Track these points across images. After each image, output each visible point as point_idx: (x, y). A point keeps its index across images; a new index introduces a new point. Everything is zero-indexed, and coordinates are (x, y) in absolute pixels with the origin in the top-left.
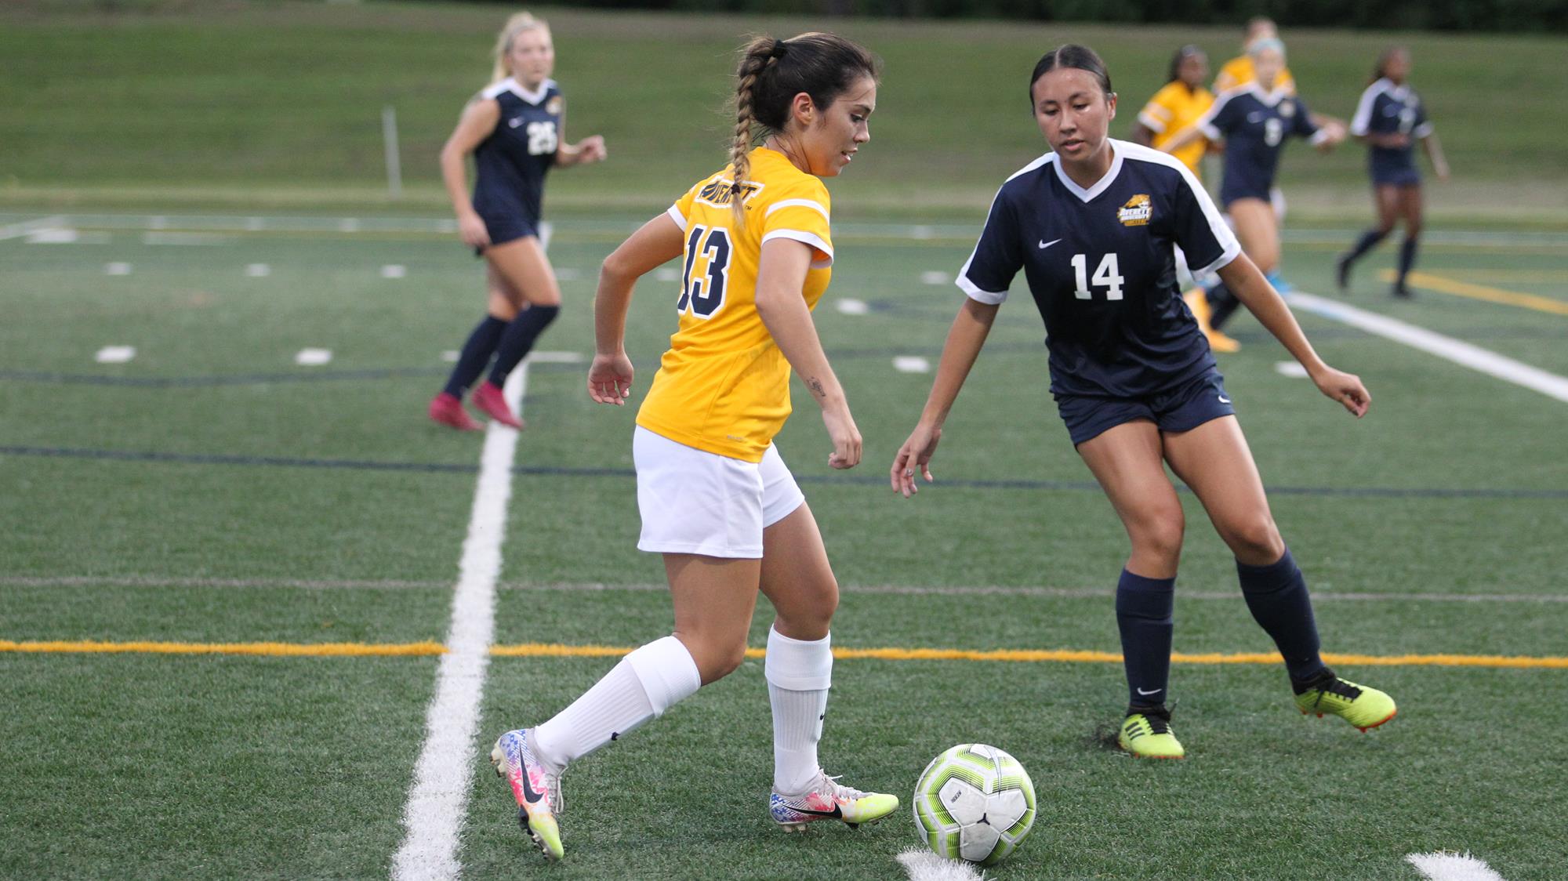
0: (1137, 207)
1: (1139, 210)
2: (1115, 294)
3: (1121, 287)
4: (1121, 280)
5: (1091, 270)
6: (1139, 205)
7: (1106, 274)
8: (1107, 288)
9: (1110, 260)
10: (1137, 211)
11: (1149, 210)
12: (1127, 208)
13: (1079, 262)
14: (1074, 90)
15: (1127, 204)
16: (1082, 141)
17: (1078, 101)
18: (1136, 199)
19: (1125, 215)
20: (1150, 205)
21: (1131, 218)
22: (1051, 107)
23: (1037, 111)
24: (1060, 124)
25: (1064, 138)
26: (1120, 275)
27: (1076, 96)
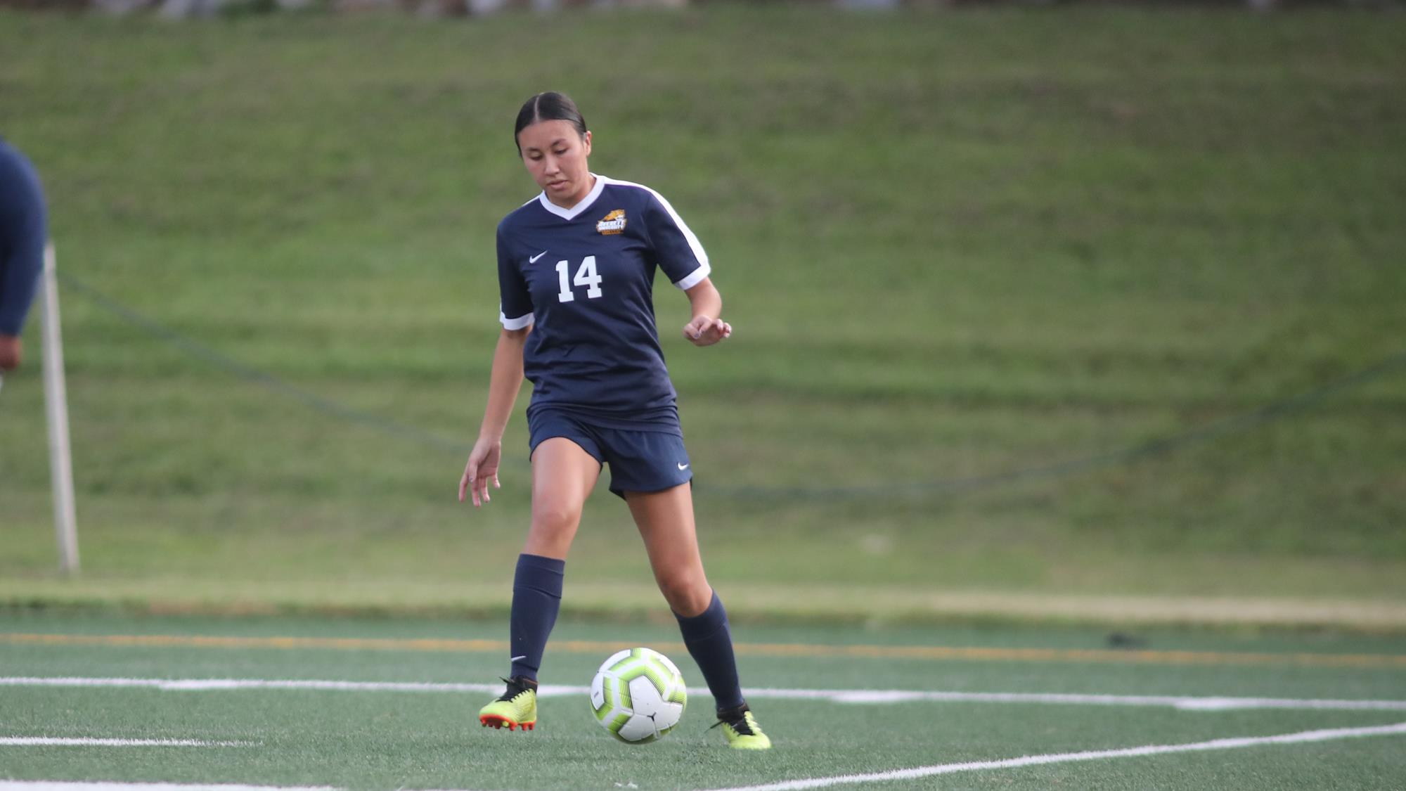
0: (614, 220)
1: (615, 222)
2: (595, 293)
3: (600, 285)
4: (599, 279)
5: (572, 272)
6: (616, 218)
7: (586, 274)
8: (588, 287)
9: (589, 263)
10: (614, 222)
11: (623, 221)
12: (605, 221)
13: (562, 267)
14: (555, 138)
15: (606, 218)
16: (566, 181)
17: (560, 148)
18: (612, 215)
19: (602, 226)
20: (625, 218)
21: (607, 228)
22: (536, 154)
23: (525, 157)
24: (545, 170)
25: (549, 180)
26: (598, 274)
27: (556, 143)
